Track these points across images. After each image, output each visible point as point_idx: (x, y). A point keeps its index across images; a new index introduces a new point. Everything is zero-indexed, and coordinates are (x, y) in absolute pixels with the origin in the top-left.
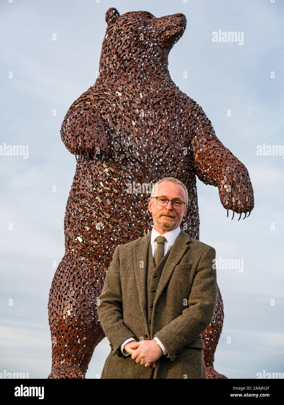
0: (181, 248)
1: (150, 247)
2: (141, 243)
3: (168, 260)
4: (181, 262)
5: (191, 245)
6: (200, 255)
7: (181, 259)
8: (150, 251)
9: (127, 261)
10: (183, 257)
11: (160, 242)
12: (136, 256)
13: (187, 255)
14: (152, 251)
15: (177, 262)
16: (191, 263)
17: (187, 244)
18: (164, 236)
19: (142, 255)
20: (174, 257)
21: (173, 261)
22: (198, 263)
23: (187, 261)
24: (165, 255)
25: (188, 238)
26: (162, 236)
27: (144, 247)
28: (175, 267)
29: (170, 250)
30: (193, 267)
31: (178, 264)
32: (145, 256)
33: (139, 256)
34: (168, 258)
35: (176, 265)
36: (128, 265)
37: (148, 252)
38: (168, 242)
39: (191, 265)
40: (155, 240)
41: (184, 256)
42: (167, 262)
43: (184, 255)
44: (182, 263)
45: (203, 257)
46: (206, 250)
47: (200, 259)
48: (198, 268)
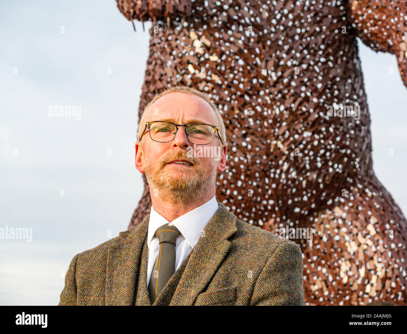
0: (215, 249)
1: (144, 253)
2: (124, 242)
3: (181, 282)
4: (212, 284)
5: (239, 241)
6: (258, 266)
7: (211, 279)
8: (143, 262)
9: (92, 288)
10: (216, 272)
11: (166, 240)
12: (111, 276)
13: (227, 266)
14: (147, 262)
15: (202, 286)
16: (235, 285)
17: (230, 239)
18: (175, 225)
19: (124, 272)
20: (195, 273)
21: (193, 284)
22: (254, 285)
23: (227, 281)
24: (177, 270)
25: (234, 223)
26: (170, 225)
27: (131, 254)
28: (196, 298)
29: (189, 256)
30: (240, 295)
31: (204, 290)
32: (132, 275)
33: (118, 275)
34: (183, 276)
35: (200, 293)
36: (92, 298)
37: (139, 265)
38: (184, 239)
39: (236, 290)
40: (155, 236)
41: (221, 270)
42: (178, 287)
43: (219, 267)
44: (212, 288)
45: (264, 269)
46: (273, 252)
47: (259, 274)
48: (253, 298)
